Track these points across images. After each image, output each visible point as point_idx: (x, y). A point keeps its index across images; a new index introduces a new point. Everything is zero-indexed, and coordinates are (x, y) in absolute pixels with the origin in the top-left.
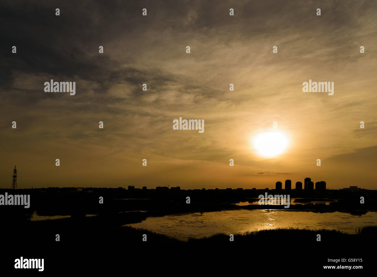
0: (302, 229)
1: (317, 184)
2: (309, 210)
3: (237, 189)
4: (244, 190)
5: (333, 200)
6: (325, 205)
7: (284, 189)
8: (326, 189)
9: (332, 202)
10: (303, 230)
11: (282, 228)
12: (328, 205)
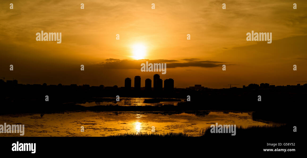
0: (151, 133)
1: (166, 81)
2: (158, 112)
3: (82, 85)
4: (91, 87)
5: (180, 100)
6: (173, 106)
7: (133, 87)
8: (174, 87)
9: (179, 102)
10: (151, 135)
11: (131, 134)
12: (176, 106)
